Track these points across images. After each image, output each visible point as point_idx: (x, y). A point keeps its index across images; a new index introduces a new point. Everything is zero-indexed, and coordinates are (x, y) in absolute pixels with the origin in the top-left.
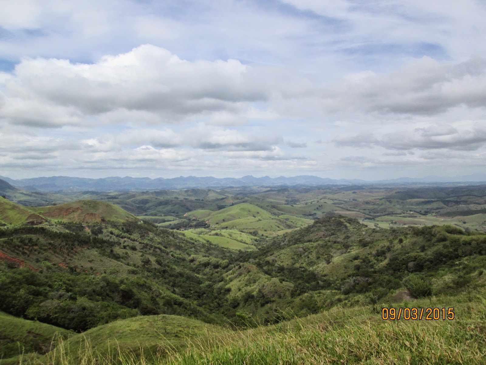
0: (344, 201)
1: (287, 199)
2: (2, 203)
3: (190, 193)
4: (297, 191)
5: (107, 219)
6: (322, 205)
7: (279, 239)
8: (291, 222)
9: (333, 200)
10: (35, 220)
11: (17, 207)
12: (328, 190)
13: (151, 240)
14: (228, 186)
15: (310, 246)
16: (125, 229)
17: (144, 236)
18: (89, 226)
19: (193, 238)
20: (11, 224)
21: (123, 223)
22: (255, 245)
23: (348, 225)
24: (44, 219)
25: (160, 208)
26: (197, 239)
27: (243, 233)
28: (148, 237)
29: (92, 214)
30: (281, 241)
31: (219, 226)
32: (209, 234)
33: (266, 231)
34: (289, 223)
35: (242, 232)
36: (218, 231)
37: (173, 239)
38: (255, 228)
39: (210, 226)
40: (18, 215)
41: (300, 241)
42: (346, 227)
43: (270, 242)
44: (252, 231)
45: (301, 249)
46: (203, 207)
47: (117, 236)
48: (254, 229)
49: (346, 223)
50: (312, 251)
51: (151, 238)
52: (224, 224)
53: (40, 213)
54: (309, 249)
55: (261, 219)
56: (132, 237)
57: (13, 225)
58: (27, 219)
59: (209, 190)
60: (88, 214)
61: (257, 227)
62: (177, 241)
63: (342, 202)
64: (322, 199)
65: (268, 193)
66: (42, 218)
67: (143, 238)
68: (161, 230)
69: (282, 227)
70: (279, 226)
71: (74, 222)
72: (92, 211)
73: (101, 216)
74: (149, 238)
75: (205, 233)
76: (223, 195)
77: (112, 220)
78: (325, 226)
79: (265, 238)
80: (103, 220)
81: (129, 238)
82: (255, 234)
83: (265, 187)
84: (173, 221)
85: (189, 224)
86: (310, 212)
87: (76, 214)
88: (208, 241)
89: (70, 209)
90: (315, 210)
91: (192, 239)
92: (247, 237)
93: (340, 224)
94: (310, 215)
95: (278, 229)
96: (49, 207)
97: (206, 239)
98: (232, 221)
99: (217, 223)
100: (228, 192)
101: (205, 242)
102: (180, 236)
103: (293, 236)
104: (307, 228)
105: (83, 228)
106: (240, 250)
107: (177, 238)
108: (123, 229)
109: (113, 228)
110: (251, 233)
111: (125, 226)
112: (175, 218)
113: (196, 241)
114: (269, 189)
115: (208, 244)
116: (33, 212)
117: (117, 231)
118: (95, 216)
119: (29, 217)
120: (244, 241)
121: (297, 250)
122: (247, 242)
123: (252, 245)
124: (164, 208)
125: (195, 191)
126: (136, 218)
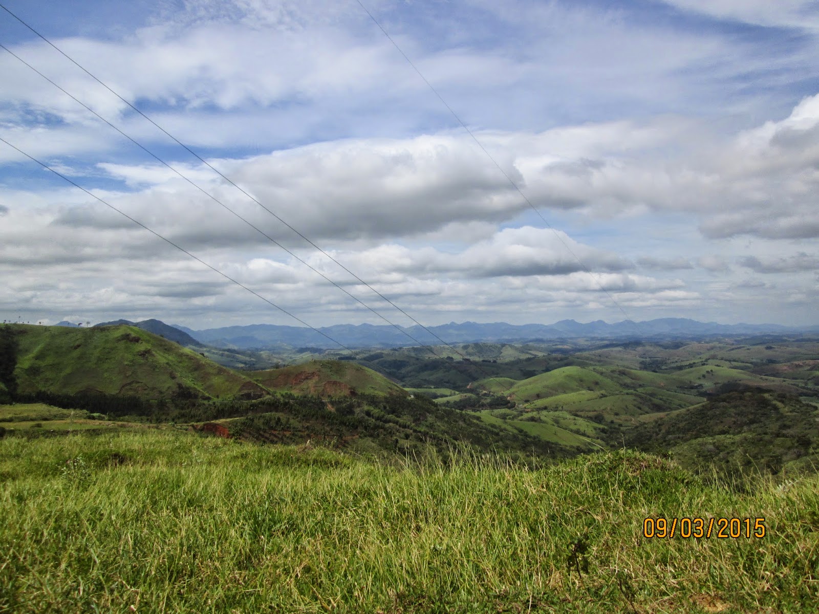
0: (751, 363)
1: (644, 360)
2: (204, 365)
3: (470, 350)
4: (660, 346)
5: (360, 391)
6: (712, 371)
7: (648, 430)
8: (661, 399)
9: (730, 361)
10: (252, 391)
11: (224, 371)
12: (716, 344)
13: (431, 426)
14: (533, 337)
15: (728, 441)
16: (388, 408)
17: (419, 419)
18: (332, 403)
19: (495, 425)
20: (218, 397)
21: (386, 398)
22: (603, 439)
23: (779, 404)
24: (264, 390)
25: (425, 375)
26: (503, 427)
27: (579, 418)
28: (426, 421)
29: (335, 383)
30: (653, 432)
31: (532, 405)
32: (520, 418)
33: (617, 414)
34: (656, 401)
35: (577, 415)
36: (534, 414)
37: (464, 425)
38: (597, 409)
39: (515, 405)
40: (227, 383)
41: (705, 433)
42: (776, 408)
43: (631, 435)
44: (591, 414)
45: (711, 447)
46: (497, 374)
47: (378, 419)
48: (595, 411)
49: (774, 402)
50: (733, 451)
51: (430, 424)
52: (539, 403)
53: (257, 380)
54: (726, 447)
55: (606, 394)
56: (401, 420)
57: (220, 399)
58: (240, 390)
59: (503, 345)
60: (329, 382)
61: (601, 408)
62: (472, 429)
63: (747, 364)
64: (709, 359)
65: (606, 350)
66: (261, 389)
67: (418, 422)
68: (445, 411)
69: (647, 409)
70: (641, 406)
71: (310, 396)
72: (335, 378)
73: (349, 387)
74: (428, 424)
75: (511, 417)
76: (527, 353)
77: (367, 393)
78: (735, 407)
79: (617, 426)
80: (353, 393)
81: (397, 423)
82: (598, 419)
83: (598, 340)
84: (450, 396)
85: (479, 402)
86: (690, 382)
87: (311, 383)
88: (521, 431)
89: (301, 373)
90: (699, 378)
91: (493, 426)
92: (588, 425)
93: (764, 403)
94: (692, 388)
95: (639, 411)
96: (270, 372)
97: (518, 426)
98: (553, 397)
99: (527, 401)
100: (536, 349)
101: (515, 431)
102: (475, 421)
103: (676, 424)
104: (701, 411)
105: (323, 404)
106: (579, 447)
107: (470, 424)
108: (385, 407)
109: (370, 405)
110: (590, 418)
111: (388, 402)
112: (453, 392)
113: (501, 430)
114: (606, 342)
115: (522, 435)
116: (248, 379)
117: (377, 411)
118: (340, 386)
119: (244, 386)
120: (583, 432)
121: (703, 447)
122: (588, 434)
123: (598, 438)
124: (432, 375)
125: (480, 347)
126: (402, 390)
